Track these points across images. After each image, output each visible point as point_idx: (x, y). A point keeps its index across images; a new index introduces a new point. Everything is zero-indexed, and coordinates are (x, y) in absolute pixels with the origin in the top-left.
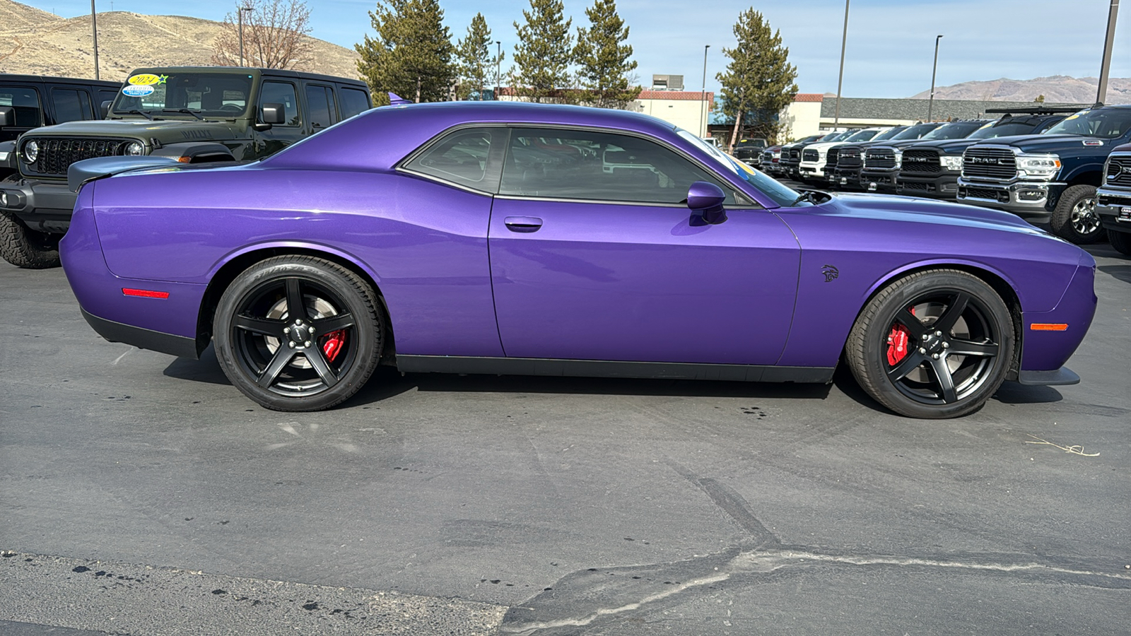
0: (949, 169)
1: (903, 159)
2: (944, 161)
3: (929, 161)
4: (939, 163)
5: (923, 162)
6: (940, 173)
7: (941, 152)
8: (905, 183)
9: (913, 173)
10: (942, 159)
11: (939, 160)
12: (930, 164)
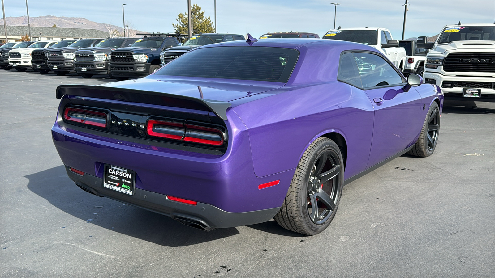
0: (138, 60)
1: (111, 56)
2: (135, 57)
3: (127, 57)
4: (133, 58)
5: (124, 58)
6: (134, 62)
7: (133, 53)
8: (116, 67)
9: (119, 62)
10: (133, 56)
11: (133, 57)
12: (128, 58)
